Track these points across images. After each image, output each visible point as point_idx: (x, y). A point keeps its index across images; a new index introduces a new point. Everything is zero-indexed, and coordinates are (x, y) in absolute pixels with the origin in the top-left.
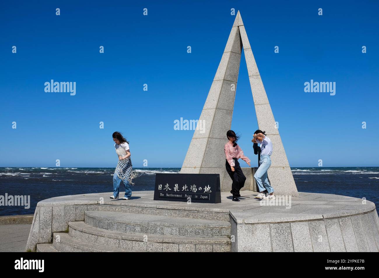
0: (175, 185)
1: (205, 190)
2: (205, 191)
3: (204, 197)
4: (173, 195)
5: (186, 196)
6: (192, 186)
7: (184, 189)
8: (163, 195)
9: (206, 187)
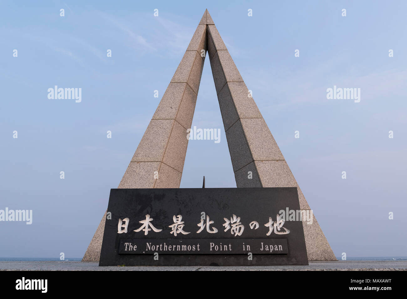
0: (175, 219)
1: (271, 230)
2: (269, 230)
3: (272, 248)
4: (170, 247)
5: (213, 248)
6: (230, 220)
7: (202, 229)
8: (135, 247)
9: (270, 220)
